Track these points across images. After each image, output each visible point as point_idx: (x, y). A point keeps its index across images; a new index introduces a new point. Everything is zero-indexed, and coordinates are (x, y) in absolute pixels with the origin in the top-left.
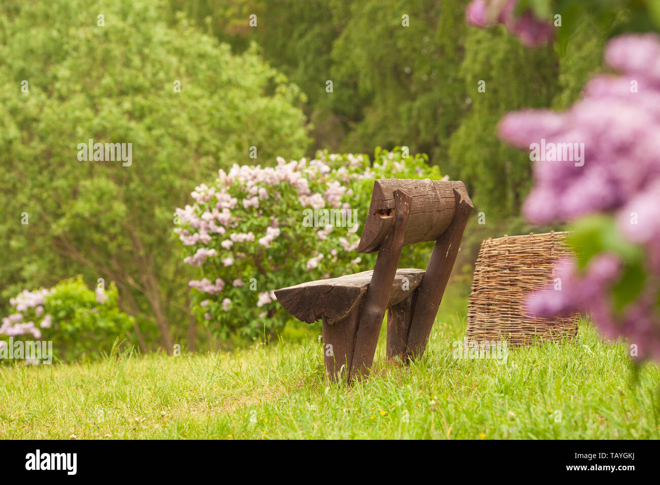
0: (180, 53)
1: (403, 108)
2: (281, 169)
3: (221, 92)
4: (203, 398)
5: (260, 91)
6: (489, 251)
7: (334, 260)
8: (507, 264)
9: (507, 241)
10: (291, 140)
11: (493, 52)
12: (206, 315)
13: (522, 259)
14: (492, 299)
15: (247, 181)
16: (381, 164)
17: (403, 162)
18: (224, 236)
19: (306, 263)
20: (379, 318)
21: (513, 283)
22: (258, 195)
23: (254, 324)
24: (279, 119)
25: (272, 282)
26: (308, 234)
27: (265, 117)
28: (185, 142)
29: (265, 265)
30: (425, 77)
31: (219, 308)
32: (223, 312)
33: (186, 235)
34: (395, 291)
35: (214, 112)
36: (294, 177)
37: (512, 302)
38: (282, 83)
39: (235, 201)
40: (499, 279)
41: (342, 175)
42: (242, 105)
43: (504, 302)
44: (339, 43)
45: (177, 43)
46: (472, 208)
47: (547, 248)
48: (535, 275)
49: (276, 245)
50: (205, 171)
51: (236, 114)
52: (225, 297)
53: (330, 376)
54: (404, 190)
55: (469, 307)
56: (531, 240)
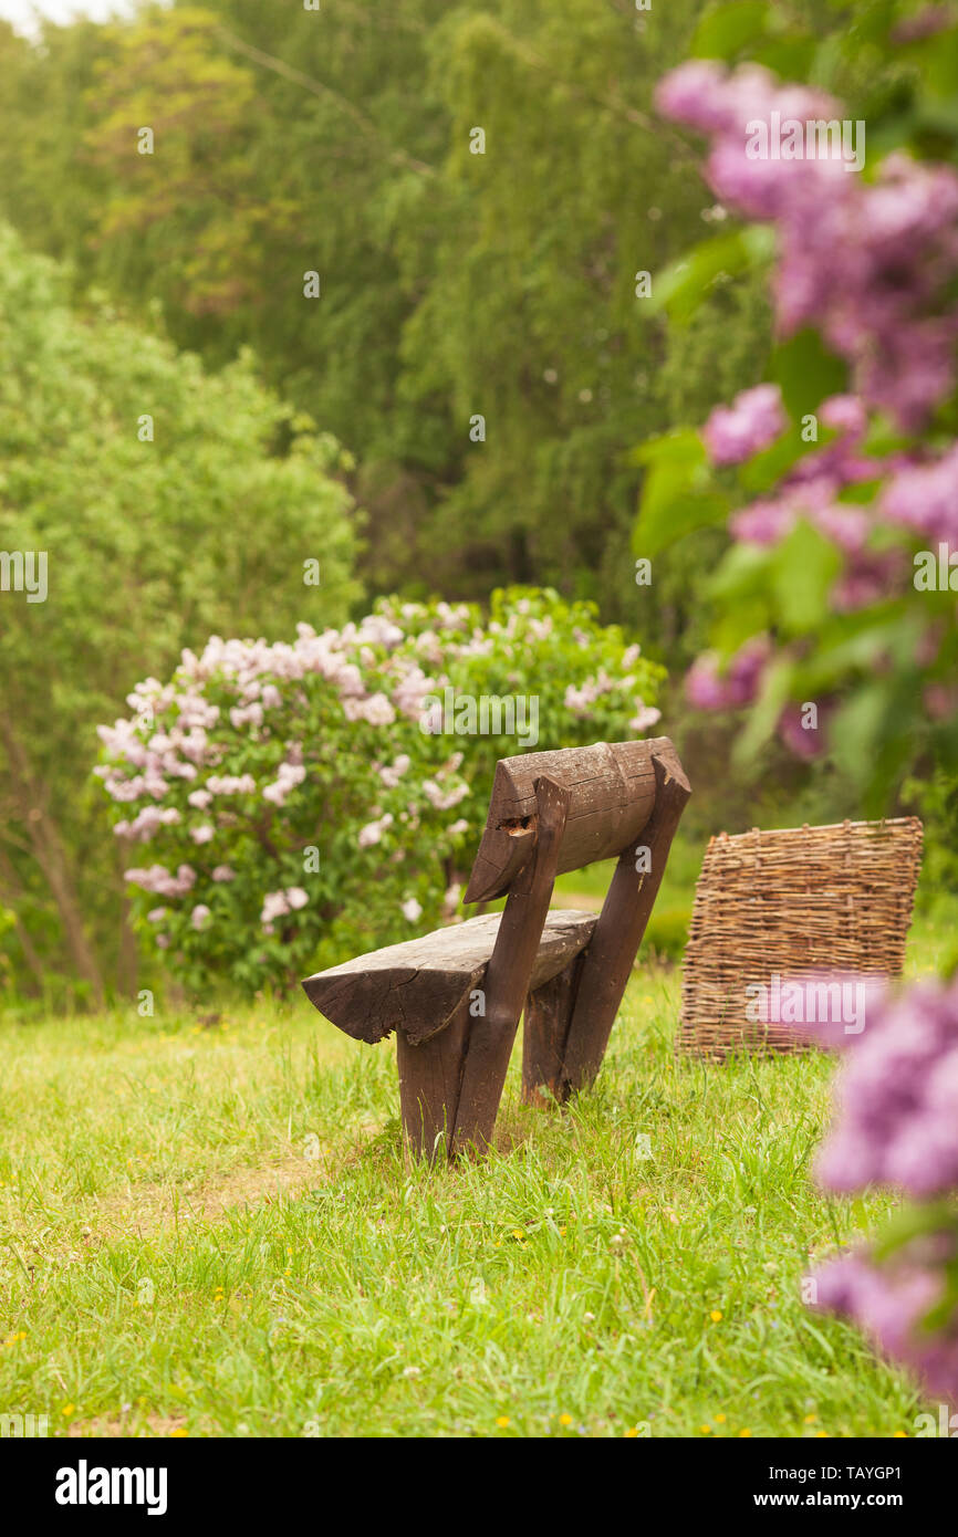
0: (99, 373)
1: (544, 454)
2: (305, 647)
3: (183, 451)
4: (161, 1172)
5: (262, 449)
6: (724, 859)
7: (413, 825)
8: (758, 888)
9: (759, 842)
10: (323, 544)
11: (723, 346)
12: (161, 939)
13: (786, 877)
14: (730, 956)
15: (238, 671)
16: (505, 624)
17: (548, 620)
18: (195, 782)
19: (357, 834)
20: (508, 1030)
21: (770, 925)
22: (260, 699)
23: (256, 955)
24: (300, 504)
25: (290, 870)
26: (362, 776)
27: (272, 499)
28: (111, 553)
29: (275, 836)
30: (586, 396)
31: (184, 924)
32: (194, 932)
33: (119, 780)
34: (540, 967)
35: (169, 491)
36: (332, 664)
37: (769, 963)
38: (306, 432)
39: (214, 712)
40: (743, 915)
41: (426, 648)
42: (224, 476)
43: (753, 963)
44: (414, 325)
45: (95, 352)
46: (689, 793)
47: (837, 854)
48: (813, 909)
49: (298, 799)
50: (152, 611)
51: (213, 494)
52: (198, 902)
53: (414, 1145)
54: (554, 776)
55: (685, 970)
56: (804, 839)
